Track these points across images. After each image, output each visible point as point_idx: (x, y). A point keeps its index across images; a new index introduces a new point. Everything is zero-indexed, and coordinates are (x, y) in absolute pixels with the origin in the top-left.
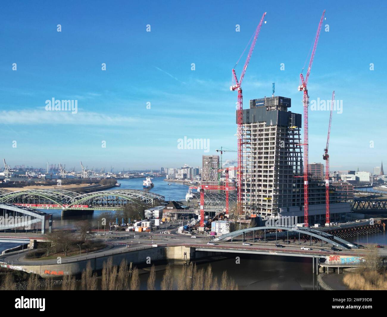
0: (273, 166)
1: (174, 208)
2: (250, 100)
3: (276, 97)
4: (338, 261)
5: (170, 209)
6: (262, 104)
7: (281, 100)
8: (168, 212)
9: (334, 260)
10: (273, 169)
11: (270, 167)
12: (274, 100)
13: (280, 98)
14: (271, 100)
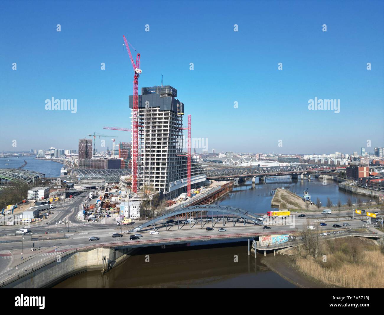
0: (166, 146)
1: (61, 187)
2: (142, 88)
3: (167, 86)
4: (270, 240)
5: (58, 188)
6: (153, 92)
7: (171, 89)
8: (56, 191)
9: (266, 240)
10: (166, 149)
11: (164, 147)
12: (165, 89)
13: (171, 87)
14: (163, 89)
